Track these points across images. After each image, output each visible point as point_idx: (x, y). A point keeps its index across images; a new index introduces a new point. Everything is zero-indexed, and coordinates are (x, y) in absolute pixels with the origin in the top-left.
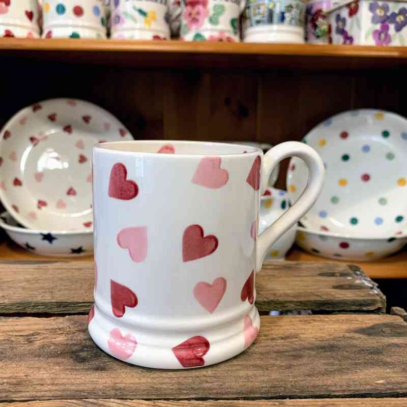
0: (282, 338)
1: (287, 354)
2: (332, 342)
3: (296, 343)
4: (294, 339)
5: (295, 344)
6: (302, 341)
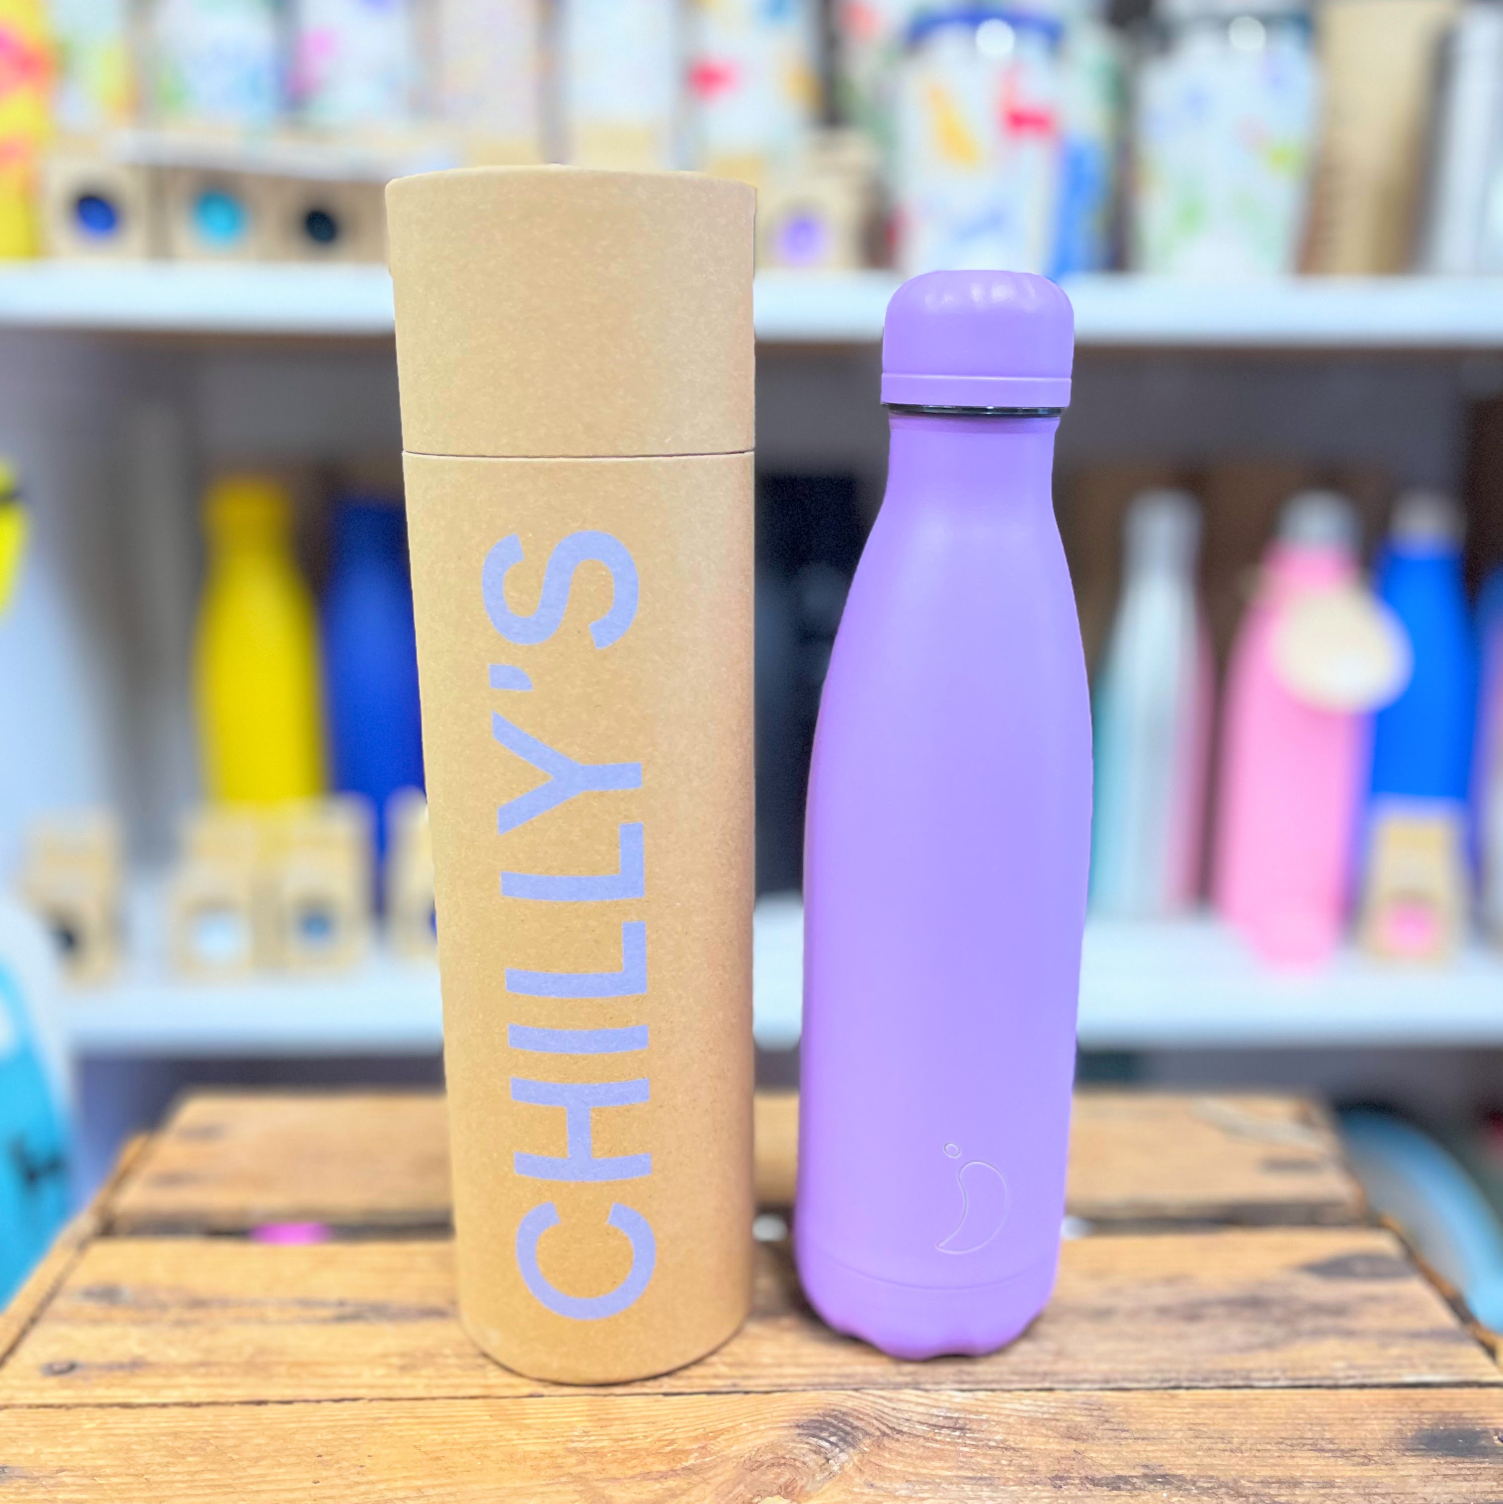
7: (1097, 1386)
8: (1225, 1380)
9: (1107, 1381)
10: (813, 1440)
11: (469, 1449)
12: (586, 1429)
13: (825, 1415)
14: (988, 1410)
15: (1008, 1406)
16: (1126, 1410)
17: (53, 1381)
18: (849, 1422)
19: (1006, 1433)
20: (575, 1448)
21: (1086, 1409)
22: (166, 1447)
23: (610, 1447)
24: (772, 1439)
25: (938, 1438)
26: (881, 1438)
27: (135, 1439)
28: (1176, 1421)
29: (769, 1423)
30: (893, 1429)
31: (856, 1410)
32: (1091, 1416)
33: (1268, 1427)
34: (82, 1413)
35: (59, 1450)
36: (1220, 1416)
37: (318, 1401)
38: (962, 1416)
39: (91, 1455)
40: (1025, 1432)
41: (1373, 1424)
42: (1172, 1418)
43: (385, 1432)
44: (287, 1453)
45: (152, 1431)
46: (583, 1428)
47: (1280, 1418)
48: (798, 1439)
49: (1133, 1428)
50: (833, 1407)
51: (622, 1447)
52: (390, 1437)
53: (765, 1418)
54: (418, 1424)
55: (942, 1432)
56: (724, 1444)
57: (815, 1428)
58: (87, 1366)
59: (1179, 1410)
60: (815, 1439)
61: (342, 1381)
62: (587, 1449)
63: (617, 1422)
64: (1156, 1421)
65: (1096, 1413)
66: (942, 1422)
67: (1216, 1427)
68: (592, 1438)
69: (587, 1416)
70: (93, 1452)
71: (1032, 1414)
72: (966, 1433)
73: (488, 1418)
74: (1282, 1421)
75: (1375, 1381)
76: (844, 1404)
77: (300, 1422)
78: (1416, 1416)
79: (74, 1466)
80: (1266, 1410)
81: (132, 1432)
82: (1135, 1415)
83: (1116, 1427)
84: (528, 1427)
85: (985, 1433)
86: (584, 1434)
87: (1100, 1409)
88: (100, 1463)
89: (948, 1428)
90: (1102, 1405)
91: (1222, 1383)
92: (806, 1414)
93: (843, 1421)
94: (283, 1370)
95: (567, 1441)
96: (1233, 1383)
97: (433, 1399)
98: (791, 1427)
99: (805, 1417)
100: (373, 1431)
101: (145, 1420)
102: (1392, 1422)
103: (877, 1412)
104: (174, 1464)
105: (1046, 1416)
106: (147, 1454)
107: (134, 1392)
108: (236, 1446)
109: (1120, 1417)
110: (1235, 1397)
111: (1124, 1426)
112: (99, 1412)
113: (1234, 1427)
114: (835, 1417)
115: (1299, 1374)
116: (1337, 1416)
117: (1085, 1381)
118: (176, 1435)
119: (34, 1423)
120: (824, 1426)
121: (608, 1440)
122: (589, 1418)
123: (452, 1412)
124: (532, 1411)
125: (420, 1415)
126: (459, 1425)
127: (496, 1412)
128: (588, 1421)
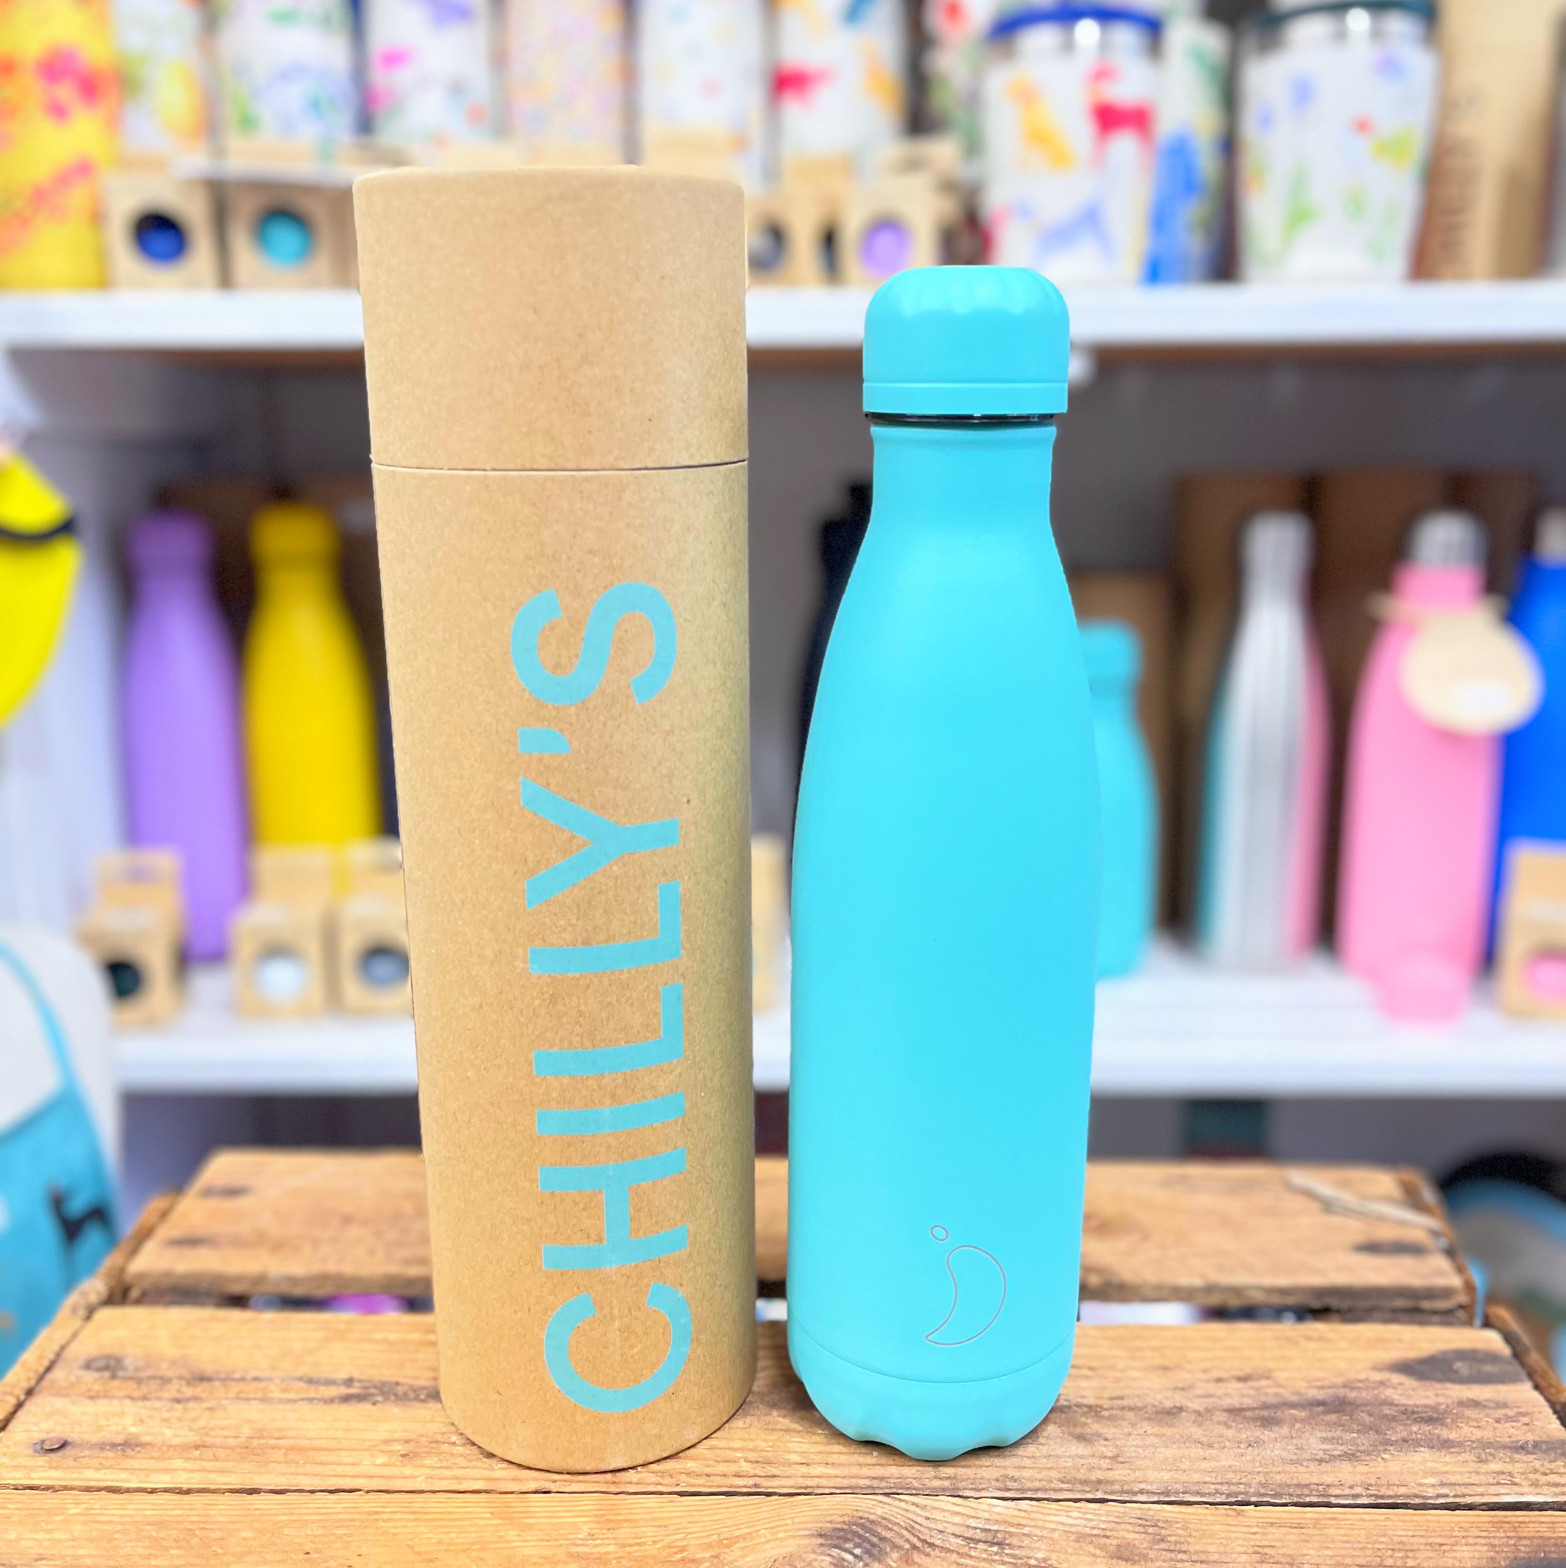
0: (1240, 1379)
1: (1249, 1414)
2: (1341, 1392)
3: (1269, 1392)
4: (1264, 1383)
5: (1266, 1394)
6: (1280, 1386)
7: (1155, 1499)
8: (1298, 1496)
9: (1167, 1494)
10: (835, 1552)
11: (465, 1551)
12: (592, 1532)
13: (851, 1524)
14: (1032, 1523)
15: (1053, 1518)
16: (1185, 1528)
17: (42, 1460)
18: (877, 1532)
19: (1048, 1551)
20: (578, 1553)
21: (1140, 1525)
22: (150, 1537)
23: (617, 1553)
24: (790, 1549)
25: (973, 1554)
26: (910, 1552)
27: (120, 1527)
28: (1241, 1542)
29: (790, 1530)
30: (924, 1541)
31: (885, 1519)
32: (1146, 1533)
33: (1343, 1552)
34: (68, 1496)
35: (40, 1536)
36: (1289, 1537)
37: (312, 1492)
38: (1002, 1528)
39: (73, 1543)
40: (1070, 1550)
41: (1464, 1551)
42: (1237, 1538)
43: (379, 1528)
44: (274, 1548)
45: (137, 1519)
46: (589, 1530)
47: (1358, 1542)
48: (818, 1551)
49: (1191, 1548)
50: (860, 1514)
51: (629, 1553)
52: (383, 1534)
53: (786, 1525)
54: (416, 1520)
55: (978, 1546)
56: (739, 1553)
57: (839, 1538)
58: (81, 1445)
59: (1245, 1530)
60: (839, 1551)
61: (340, 1469)
62: (591, 1554)
63: (625, 1525)
64: (1217, 1541)
65: (1151, 1530)
66: (979, 1535)
67: (1284, 1551)
68: (598, 1542)
69: (595, 1516)
70: (74, 1540)
71: (1080, 1529)
72: (1004, 1549)
73: (489, 1515)
74: (1360, 1546)
75: (1469, 1500)
76: (873, 1511)
77: (291, 1514)
78: (1512, 1542)
79: (54, 1555)
80: (1343, 1531)
81: (115, 1519)
82: (1194, 1534)
83: (1172, 1548)
84: (530, 1527)
85: (1026, 1549)
86: (589, 1537)
87: (1156, 1526)
88: (81, 1552)
89: (985, 1542)
90: (1159, 1521)
91: (1295, 1500)
92: (831, 1522)
93: (869, 1531)
94: (279, 1455)
95: (570, 1544)
96: (1308, 1500)
97: (434, 1492)
98: (812, 1535)
99: (829, 1525)
100: (366, 1527)
101: (130, 1506)
102: (1485, 1548)
103: (908, 1521)
104: (156, 1557)
105: (1095, 1532)
106: (129, 1544)
107: (123, 1475)
108: (222, 1539)
109: (1178, 1536)
110: (1309, 1515)
111: (1182, 1546)
112: (86, 1496)
113: (1305, 1552)
114: (863, 1526)
115: (1383, 1491)
116: (1423, 1541)
117: (1141, 1492)
118: (161, 1524)
119: (19, 1506)
120: (849, 1536)
121: (616, 1544)
122: (597, 1519)
123: (451, 1507)
124: (537, 1509)
125: (418, 1510)
126: (457, 1523)
127: (498, 1510)
128: (596, 1522)
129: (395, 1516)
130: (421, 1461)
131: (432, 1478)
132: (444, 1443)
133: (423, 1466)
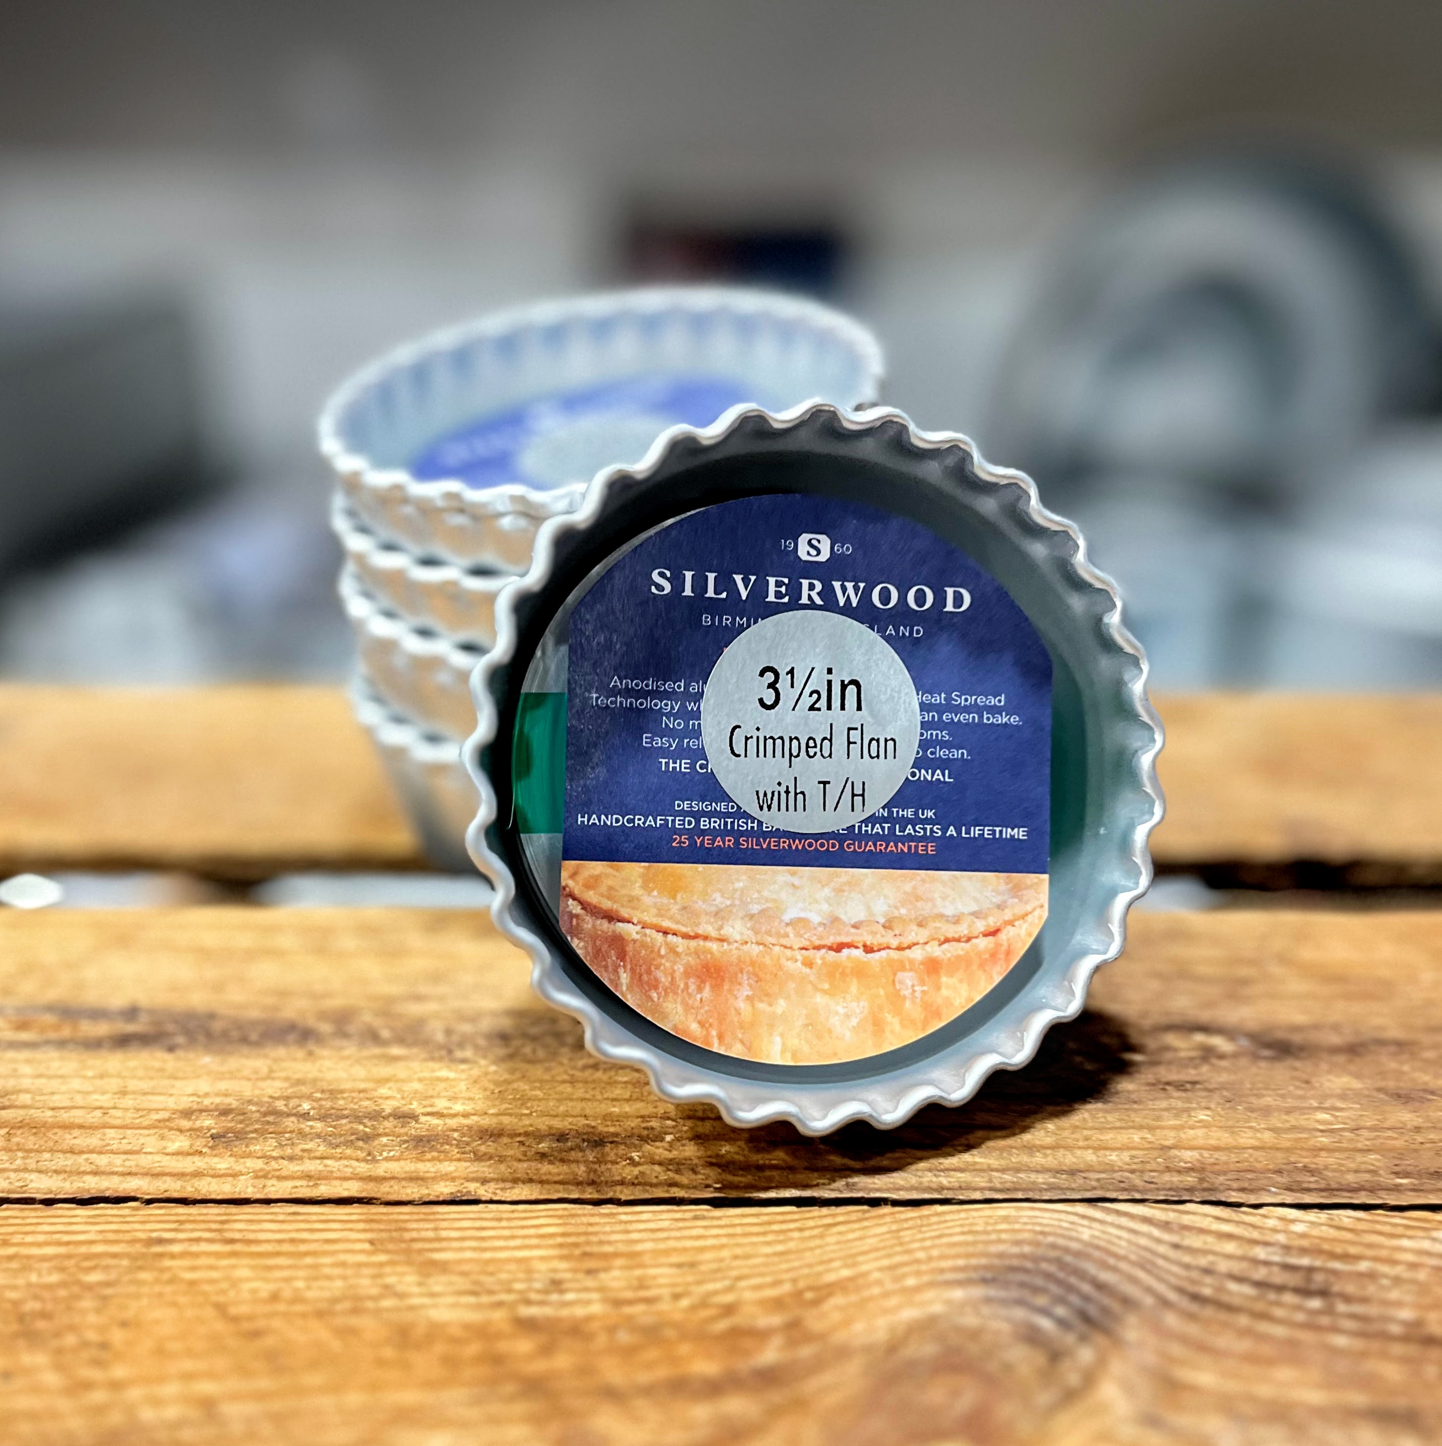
10: (1018, 1312)
13: (1035, 1257)
18: (1087, 1272)
26: (1162, 1312)
29: (927, 1272)
30: (1181, 1290)
31: (1098, 1247)
43: (163, 1270)
48: (985, 1309)
50: (1050, 1240)
53: (917, 1261)
54: (234, 1254)
55: (1282, 1298)
57: (1020, 1284)
60: (1022, 1310)
66: (1279, 1277)
69: (561, 1246)
72: (1335, 1303)
73: (367, 1246)
76: (1071, 1233)
92: (998, 1255)
93: (1076, 1272)
95: (516, 1301)
98: (970, 1281)
99: (996, 1262)
100: (141, 1268)
103: (1139, 1251)
114: (1059, 1262)
120: (1038, 1282)
122: (565, 1252)
123: (298, 1230)
124: (454, 1234)
125: (237, 1236)
126: (309, 1260)
127: (384, 1235)
128: (562, 1258)
129: (195, 1248)
130: (247, 1146)
131: (265, 1177)
132: (289, 1115)
133: (249, 1155)
